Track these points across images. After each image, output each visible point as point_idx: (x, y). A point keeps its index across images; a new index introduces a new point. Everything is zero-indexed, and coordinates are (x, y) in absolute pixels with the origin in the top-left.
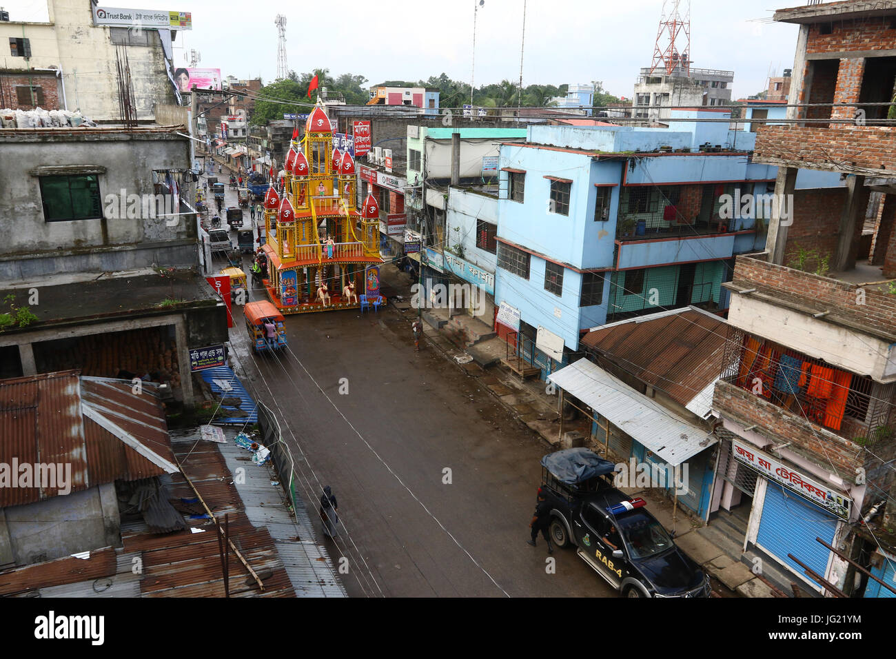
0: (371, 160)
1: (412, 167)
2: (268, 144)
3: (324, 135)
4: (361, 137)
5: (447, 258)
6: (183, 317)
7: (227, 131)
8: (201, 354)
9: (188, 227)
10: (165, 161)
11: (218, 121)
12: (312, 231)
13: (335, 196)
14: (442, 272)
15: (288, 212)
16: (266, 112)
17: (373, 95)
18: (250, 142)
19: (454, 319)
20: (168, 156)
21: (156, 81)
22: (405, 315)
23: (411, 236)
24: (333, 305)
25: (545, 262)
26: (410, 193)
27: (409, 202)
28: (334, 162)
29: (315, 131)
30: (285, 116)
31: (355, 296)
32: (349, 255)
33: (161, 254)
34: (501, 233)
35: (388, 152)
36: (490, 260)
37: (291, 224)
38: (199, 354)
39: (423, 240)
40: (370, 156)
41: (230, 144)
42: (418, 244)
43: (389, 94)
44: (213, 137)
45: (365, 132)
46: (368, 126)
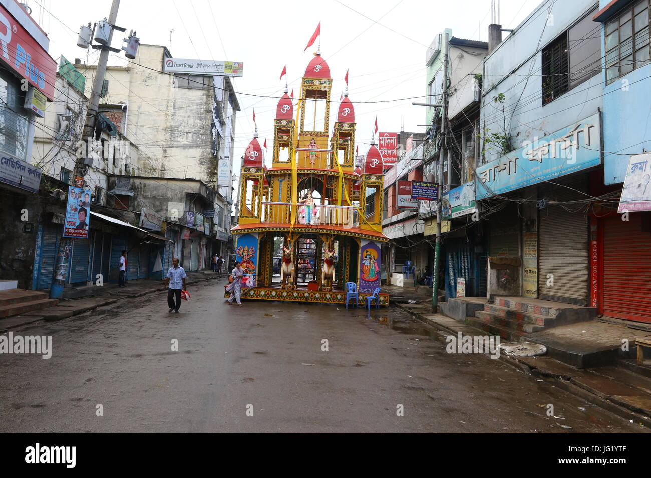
4: (386, 150)
5: (482, 177)
12: (291, 192)
19: (497, 300)
21: (205, 119)
24: (307, 295)
29: (310, 79)
37: (258, 171)
42: (436, 187)
45: (391, 145)
46: (395, 138)
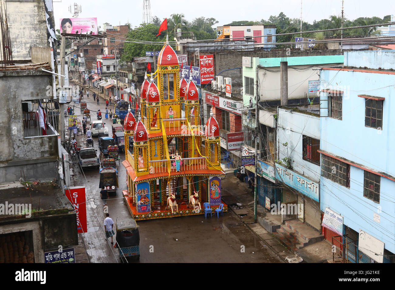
0: (214, 87)
1: (247, 92)
2: (133, 76)
3: (173, 68)
4: (205, 69)
5: (278, 169)
6: (40, 224)
7: (101, 67)
8: (55, 256)
9: (50, 147)
10: (32, 93)
11: (94, 59)
12: (163, 148)
13: (183, 118)
14: (274, 182)
15: (142, 133)
16: (132, 51)
17: (219, 33)
18: (119, 76)
19: (286, 224)
20: (35, 88)
21: (40, 29)
22: (243, 220)
23: (247, 151)
24: (181, 212)
25: (363, 172)
26: (246, 114)
27: (245, 121)
28: (181, 89)
29: (165, 64)
30: (147, 53)
31: (199, 203)
32: (194, 168)
33: (27, 170)
34: (324, 147)
35: (228, 80)
36: (315, 170)
37: (145, 143)
38: (53, 256)
39: (258, 154)
40: (214, 84)
41: (104, 78)
42: (254, 157)
43: (233, 31)
44: (90, 72)
45: (209, 64)
46: (212, 59)
